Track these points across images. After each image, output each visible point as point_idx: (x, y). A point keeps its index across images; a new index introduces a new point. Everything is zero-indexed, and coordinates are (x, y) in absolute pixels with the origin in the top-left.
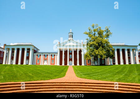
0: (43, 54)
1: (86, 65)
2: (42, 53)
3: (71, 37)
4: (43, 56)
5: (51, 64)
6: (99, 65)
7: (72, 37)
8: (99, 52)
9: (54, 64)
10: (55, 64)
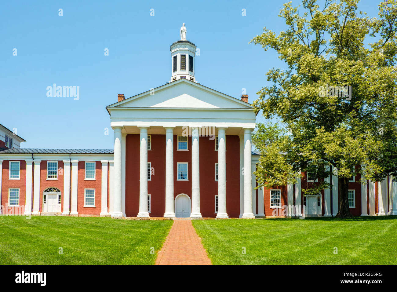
0: (39, 159)
1: (261, 213)
2: (33, 153)
3: (183, 68)
4: (37, 167)
5: (80, 208)
6: (327, 214)
7: (191, 69)
8: (343, 144)
9: (98, 208)
10: (104, 212)
